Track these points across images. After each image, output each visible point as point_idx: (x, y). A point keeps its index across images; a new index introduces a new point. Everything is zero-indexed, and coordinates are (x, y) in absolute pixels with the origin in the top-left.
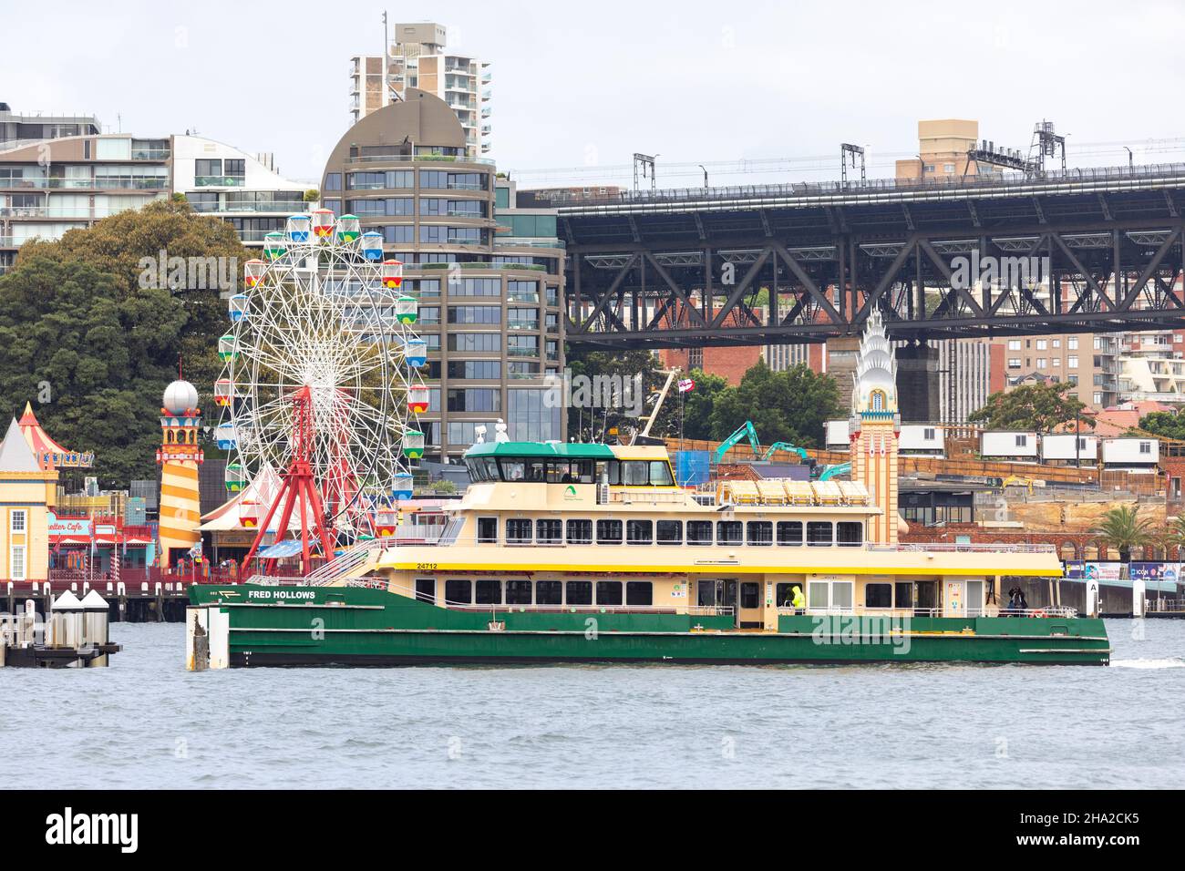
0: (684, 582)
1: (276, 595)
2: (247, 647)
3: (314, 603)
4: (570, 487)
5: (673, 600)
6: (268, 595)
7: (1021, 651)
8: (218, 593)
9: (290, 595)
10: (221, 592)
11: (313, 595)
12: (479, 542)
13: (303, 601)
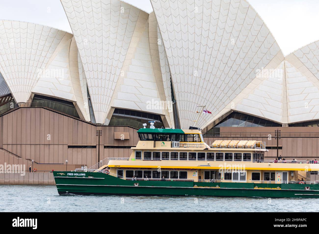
0: (196, 172)
1: (75, 174)
2: (67, 190)
3: (85, 177)
4: (163, 142)
5: (193, 177)
6: (72, 174)
7: (295, 194)
8: (59, 174)
9: (78, 174)
10: (60, 173)
11: (85, 175)
12: (136, 159)
13: (82, 176)
